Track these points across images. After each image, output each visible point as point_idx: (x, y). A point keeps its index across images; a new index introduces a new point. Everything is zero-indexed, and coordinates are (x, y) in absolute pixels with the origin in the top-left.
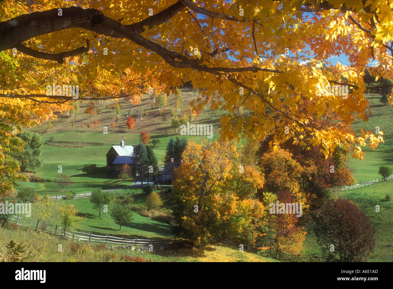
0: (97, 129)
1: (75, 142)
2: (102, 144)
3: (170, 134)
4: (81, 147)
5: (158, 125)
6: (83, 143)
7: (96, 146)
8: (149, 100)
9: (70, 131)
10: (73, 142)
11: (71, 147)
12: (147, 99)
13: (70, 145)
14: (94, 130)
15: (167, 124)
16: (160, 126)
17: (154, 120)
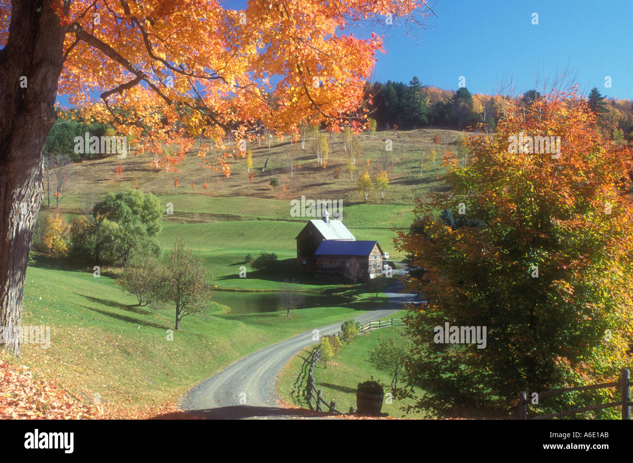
0: (219, 191)
1: (188, 213)
2: (238, 216)
3: (353, 202)
4: (201, 222)
5: (326, 186)
6: (202, 215)
7: (228, 220)
8: (292, 145)
9: (171, 194)
10: (183, 213)
11: (182, 221)
12: (290, 143)
13: (180, 218)
14: (215, 193)
15: (342, 185)
16: (332, 188)
17: (315, 178)
